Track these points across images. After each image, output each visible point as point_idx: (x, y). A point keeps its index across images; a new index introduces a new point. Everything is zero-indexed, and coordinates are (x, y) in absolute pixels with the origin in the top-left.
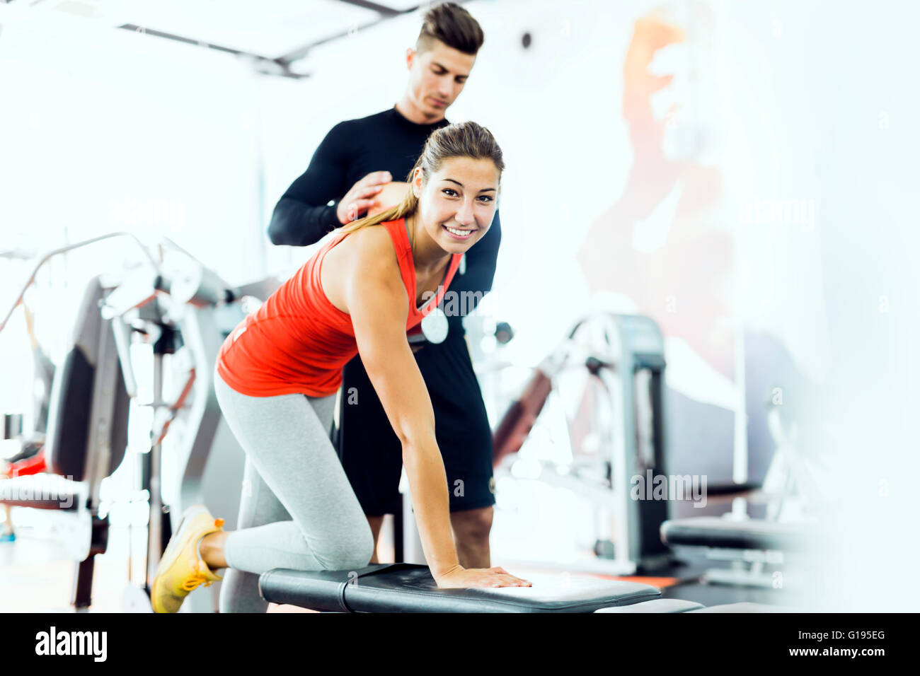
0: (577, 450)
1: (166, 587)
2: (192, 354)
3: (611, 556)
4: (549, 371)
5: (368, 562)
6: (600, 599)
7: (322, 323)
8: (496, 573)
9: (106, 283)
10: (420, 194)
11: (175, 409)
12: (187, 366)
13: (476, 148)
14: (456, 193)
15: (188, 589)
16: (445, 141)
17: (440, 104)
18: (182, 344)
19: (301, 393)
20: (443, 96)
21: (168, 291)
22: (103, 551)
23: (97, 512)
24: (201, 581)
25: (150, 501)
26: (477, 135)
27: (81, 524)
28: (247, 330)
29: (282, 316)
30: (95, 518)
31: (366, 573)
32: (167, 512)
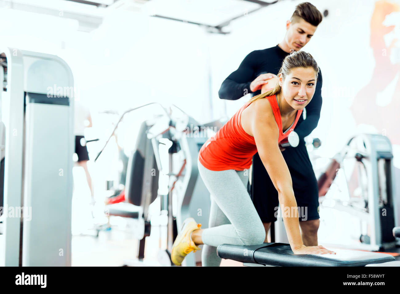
0: (351, 195)
1: (177, 252)
2: (184, 153)
3: (369, 243)
4: (339, 160)
5: (263, 242)
6: (368, 260)
7: (243, 140)
8: (320, 248)
9: (149, 124)
10: (282, 84)
11: (178, 176)
12: (183, 158)
13: (305, 63)
14: (298, 83)
15: (186, 253)
16: (291, 61)
17: (299, 46)
18: (180, 149)
19: (233, 169)
20: (301, 43)
21: (174, 127)
22: (149, 235)
23: (147, 219)
24: (191, 250)
25: (168, 215)
26: (305, 57)
27: (140, 224)
28: (211, 143)
29: (225, 137)
30: (146, 222)
31: (262, 247)
32: (175, 220)
